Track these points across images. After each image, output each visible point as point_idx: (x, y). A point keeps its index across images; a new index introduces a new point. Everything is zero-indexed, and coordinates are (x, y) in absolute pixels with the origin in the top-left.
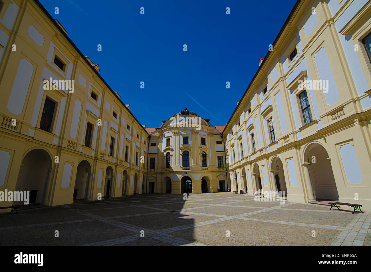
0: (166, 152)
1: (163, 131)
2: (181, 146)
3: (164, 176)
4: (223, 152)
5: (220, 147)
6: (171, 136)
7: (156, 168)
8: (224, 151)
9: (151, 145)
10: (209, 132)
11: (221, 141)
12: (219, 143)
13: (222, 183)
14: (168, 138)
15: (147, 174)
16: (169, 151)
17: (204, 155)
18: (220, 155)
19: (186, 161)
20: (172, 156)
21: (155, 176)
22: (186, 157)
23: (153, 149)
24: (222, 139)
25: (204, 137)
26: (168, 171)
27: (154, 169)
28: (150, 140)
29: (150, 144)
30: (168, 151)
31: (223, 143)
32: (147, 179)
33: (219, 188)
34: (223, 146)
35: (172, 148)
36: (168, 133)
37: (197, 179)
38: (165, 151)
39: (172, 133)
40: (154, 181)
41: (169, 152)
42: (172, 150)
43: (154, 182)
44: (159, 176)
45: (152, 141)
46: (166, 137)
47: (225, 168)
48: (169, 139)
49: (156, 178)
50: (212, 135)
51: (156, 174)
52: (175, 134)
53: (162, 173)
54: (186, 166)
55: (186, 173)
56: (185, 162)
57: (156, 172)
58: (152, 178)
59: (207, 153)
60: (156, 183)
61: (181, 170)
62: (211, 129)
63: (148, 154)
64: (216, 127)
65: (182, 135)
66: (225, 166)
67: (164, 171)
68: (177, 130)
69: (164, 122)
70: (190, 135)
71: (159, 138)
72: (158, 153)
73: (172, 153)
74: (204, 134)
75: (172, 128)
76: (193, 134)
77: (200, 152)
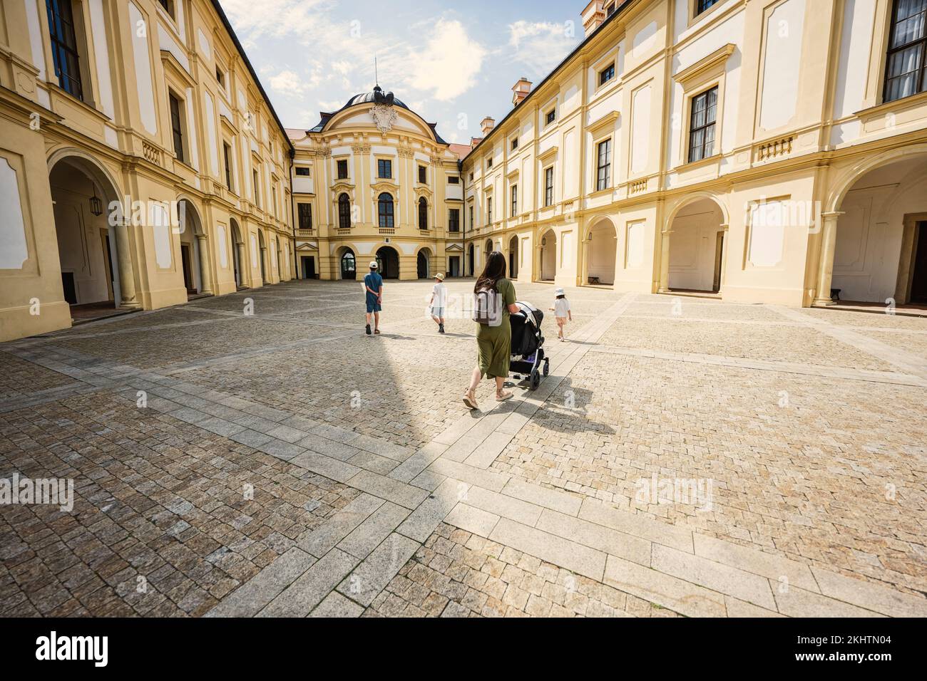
0: (339, 193)
1: (326, 140)
2: (374, 182)
3: (335, 245)
4: (460, 200)
5: (455, 191)
6: (349, 155)
7: (314, 226)
8: (462, 199)
9: (297, 174)
10: (434, 153)
11: (458, 178)
12: (453, 180)
13: (454, 261)
14: (341, 159)
15: (295, 240)
16: (346, 190)
17: (423, 205)
18: (455, 207)
19: (386, 214)
20: (353, 201)
21: (314, 244)
22: (386, 204)
23: (301, 183)
24: (460, 174)
25: (424, 165)
26: (346, 235)
27: (311, 228)
28: (294, 161)
29: (294, 171)
30: (343, 191)
31: (460, 181)
32: (295, 251)
33: (448, 271)
34: (461, 188)
35: (352, 182)
36: (340, 145)
37: (407, 252)
38: (334, 189)
39: (350, 146)
40: (315, 254)
41: (345, 194)
42: (353, 187)
43: (313, 257)
44: (323, 246)
45: (301, 161)
46: (334, 157)
47: (462, 234)
48: (345, 162)
49: (318, 248)
50: (438, 162)
51: (316, 240)
52: (357, 149)
53: (330, 239)
54: (386, 227)
55: (387, 241)
56: (384, 217)
57: (315, 234)
58: (306, 248)
59: (429, 201)
60: (319, 259)
61: (376, 232)
62: (440, 147)
63: (290, 192)
64: (449, 145)
65: (375, 155)
66: (461, 229)
67: (336, 234)
68: (363, 141)
69: (325, 116)
70: (394, 157)
71: (315, 156)
72: (316, 193)
73: (352, 194)
74: (425, 159)
75: (350, 136)
76: (402, 154)
77: (416, 199)
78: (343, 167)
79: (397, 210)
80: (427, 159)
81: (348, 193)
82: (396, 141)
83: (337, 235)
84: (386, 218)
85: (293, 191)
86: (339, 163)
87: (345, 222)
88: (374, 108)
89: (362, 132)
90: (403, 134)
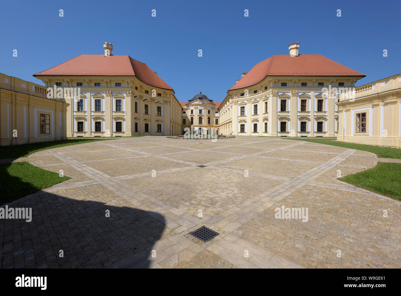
1: (189, 106)
2: (198, 115)
6: (193, 109)
7: (186, 123)
9: (183, 113)
12: (217, 112)
15: (182, 126)
16: (193, 116)
18: (217, 118)
19: (200, 121)
22: (200, 119)
23: (184, 115)
30: (192, 116)
34: (219, 114)
36: (192, 107)
38: (190, 116)
42: (194, 116)
45: (184, 111)
46: (191, 109)
50: (213, 108)
52: (195, 108)
53: (189, 126)
54: (201, 124)
55: (201, 127)
57: (186, 125)
59: (210, 118)
61: (198, 125)
62: (213, 105)
63: (182, 117)
64: (215, 105)
65: (199, 109)
66: (218, 124)
68: (196, 106)
69: (189, 101)
70: (203, 109)
71: (187, 109)
72: (187, 117)
73: (194, 117)
74: (210, 109)
75: (194, 105)
76: (204, 109)
77: (207, 117)
78: (192, 111)
79: (203, 120)
82: (203, 106)
86: (191, 111)
87: (192, 123)
88: (199, 100)
89: (196, 105)
90: (204, 104)
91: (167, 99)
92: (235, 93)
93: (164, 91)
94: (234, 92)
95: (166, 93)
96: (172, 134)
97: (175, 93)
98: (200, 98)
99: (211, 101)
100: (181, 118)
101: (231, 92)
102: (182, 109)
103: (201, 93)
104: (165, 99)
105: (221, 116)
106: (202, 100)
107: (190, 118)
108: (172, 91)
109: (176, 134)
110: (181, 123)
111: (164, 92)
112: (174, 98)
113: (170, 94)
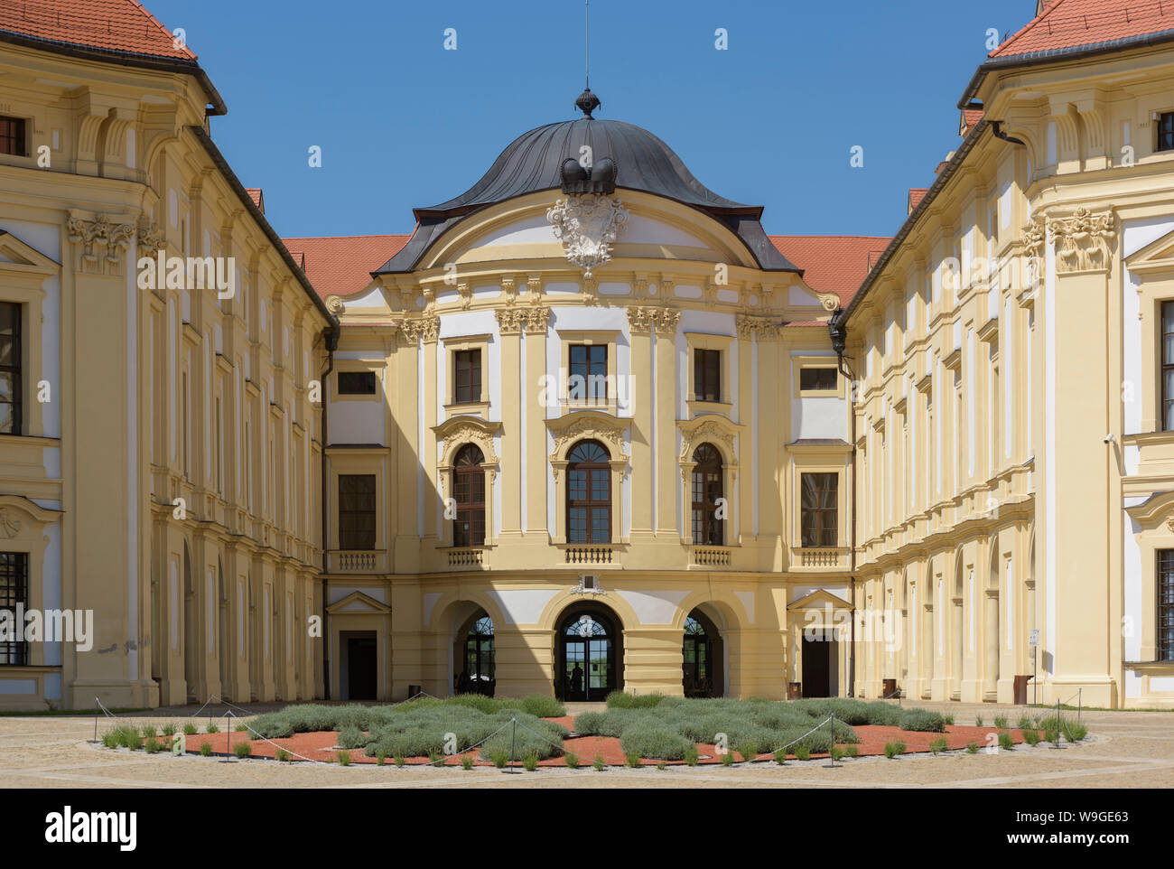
0: (454, 445)
1: (426, 292)
2: (556, 411)
3: (440, 598)
4: (840, 443)
6: (487, 338)
7: (382, 540)
9: (344, 391)
10: (754, 301)
11: (834, 372)
12: (818, 379)
14: (464, 346)
15: (325, 582)
16: (475, 437)
17: (709, 468)
18: (819, 463)
19: (588, 506)
20: (496, 467)
21: (378, 593)
22: (587, 480)
23: (352, 417)
24: (841, 357)
25: (711, 345)
26: (469, 568)
27: (372, 549)
28: (336, 354)
29: (332, 382)
30: (464, 437)
31: (843, 382)
32: (325, 614)
34: (846, 401)
35: (494, 415)
36: (466, 308)
38: (442, 432)
39: (492, 313)
40: (377, 626)
41: (472, 446)
42: (495, 430)
43: (374, 634)
44: (406, 602)
46: (448, 341)
47: (847, 553)
48: (475, 355)
49: (391, 607)
50: (765, 326)
51: (386, 581)
52: (516, 323)
53: (426, 579)
54: (592, 542)
55: (590, 585)
56: (584, 513)
57: (382, 564)
58: (360, 607)
59: (729, 454)
60: (390, 638)
61: (557, 561)
62: (770, 281)
63: (326, 447)
64: (801, 273)
65: (563, 334)
66: (844, 538)
67: (442, 563)
68: (526, 297)
69: (427, 217)
70: (616, 335)
71: (393, 339)
72: (391, 445)
73: (493, 450)
74: (717, 325)
75: (493, 282)
76: (642, 325)
77: (687, 451)
78: (467, 367)
79: (626, 496)
80: (726, 322)
81: (480, 443)
82: (624, 288)
83: (445, 567)
84: (589, 516)
85: (329, 442)
86: (458, 355)
87: (470, 529)
88: (560, 204)
89: (524, 273)
90: (644, 268)
91: (107, 195)
92: (1073, 110)
93: (74, 82)
94: (1061, 90)
95: (99, 109)
96: (178, 691)
97: (217, 109)
98: (575, 181)
99: (731, 217)
100: (310, 462)
101: (1027, 88)
102: (331, 336)
103: (588, 104)
104: (88, 194)
105: (880, 426)
106: (605, 202)
107: (433, 457)
108: (179, 80)
109: (244, 693)
110: (311, 536)
111: (76, 100)
112: (214, 188)
113: (153, 125)
